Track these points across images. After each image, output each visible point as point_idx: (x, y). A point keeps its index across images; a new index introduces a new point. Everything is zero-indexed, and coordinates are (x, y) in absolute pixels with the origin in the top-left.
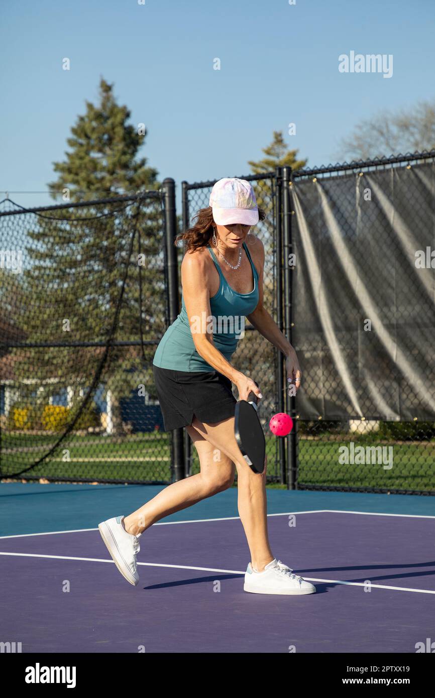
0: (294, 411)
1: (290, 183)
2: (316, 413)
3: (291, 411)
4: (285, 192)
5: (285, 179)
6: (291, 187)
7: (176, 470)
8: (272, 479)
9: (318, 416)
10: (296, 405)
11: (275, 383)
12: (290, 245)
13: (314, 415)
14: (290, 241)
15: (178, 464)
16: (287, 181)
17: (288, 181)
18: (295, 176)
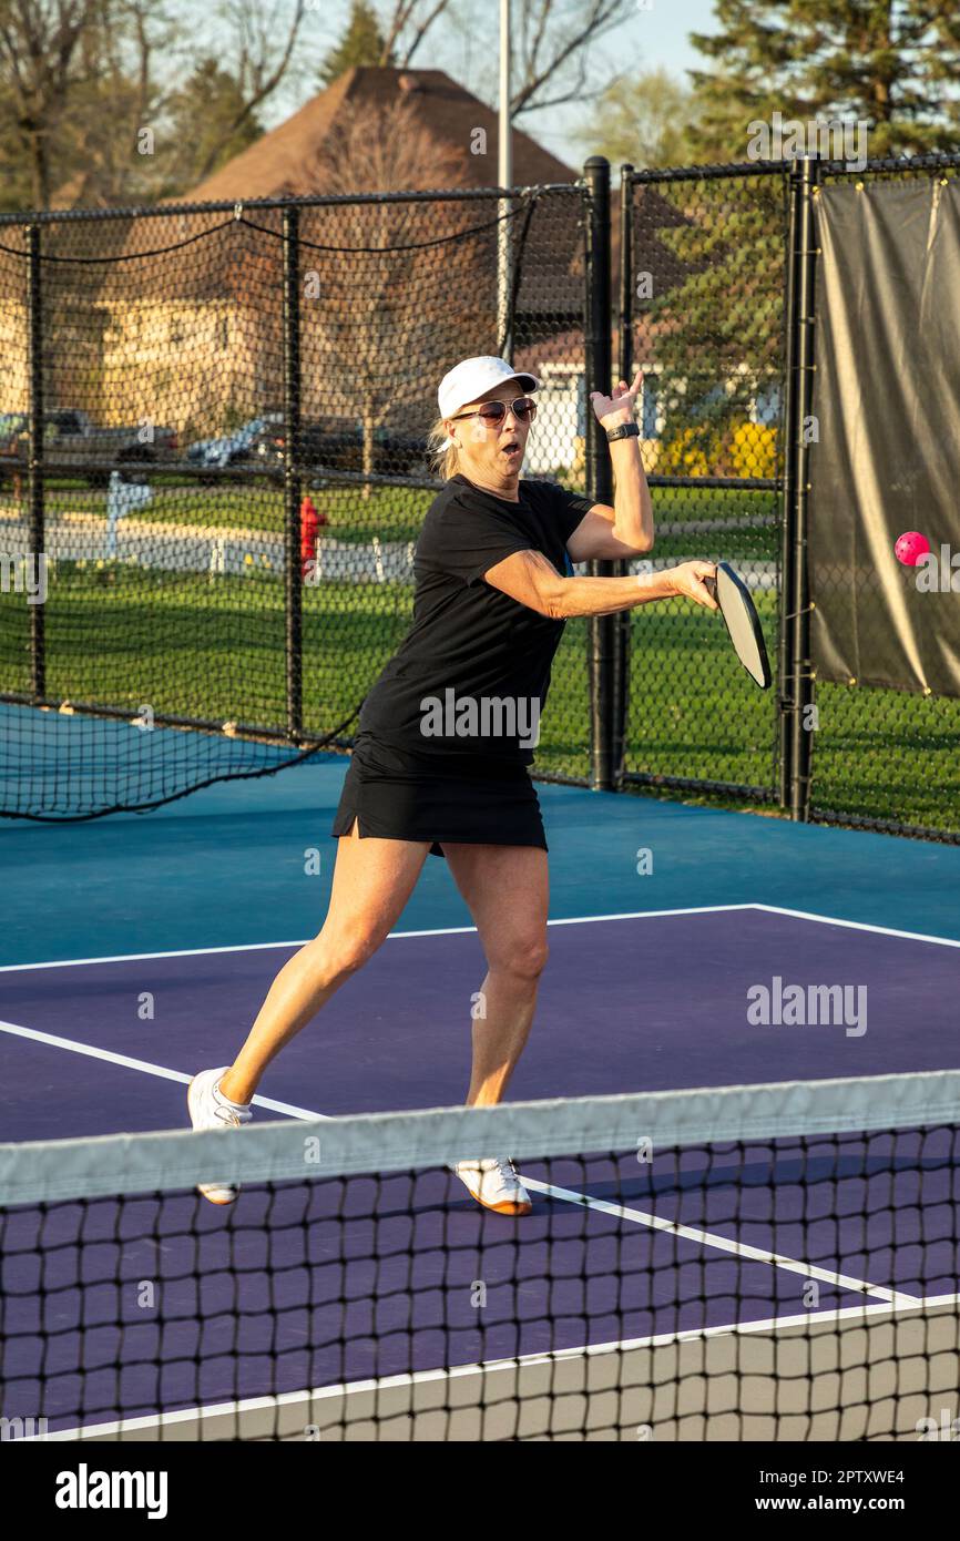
0: (807, 663)
1: (815, 188)
2: (847, 671)
3: (801, 662)
4: (806, 204)
5: (806, 178)
6: (816, 198)
7: (597, 760)
8: (765, 795)
9: (849, 678)
10: (811, 651)
11: (778, 601)
12: (811, 319)
13: (842, 674)
14: (811, 311)
15: (601, 748)
16: (808, 182)
17: (812, 182)
18: (825, 175)
